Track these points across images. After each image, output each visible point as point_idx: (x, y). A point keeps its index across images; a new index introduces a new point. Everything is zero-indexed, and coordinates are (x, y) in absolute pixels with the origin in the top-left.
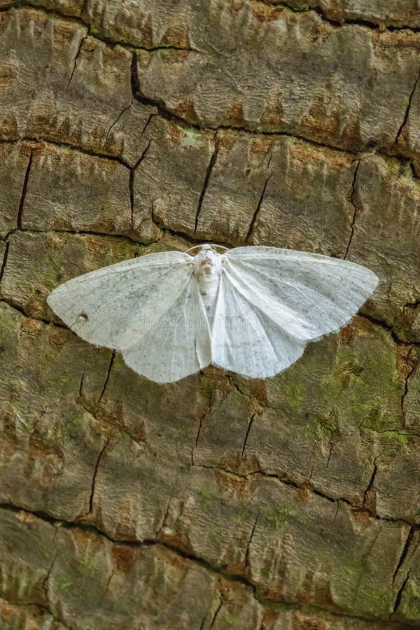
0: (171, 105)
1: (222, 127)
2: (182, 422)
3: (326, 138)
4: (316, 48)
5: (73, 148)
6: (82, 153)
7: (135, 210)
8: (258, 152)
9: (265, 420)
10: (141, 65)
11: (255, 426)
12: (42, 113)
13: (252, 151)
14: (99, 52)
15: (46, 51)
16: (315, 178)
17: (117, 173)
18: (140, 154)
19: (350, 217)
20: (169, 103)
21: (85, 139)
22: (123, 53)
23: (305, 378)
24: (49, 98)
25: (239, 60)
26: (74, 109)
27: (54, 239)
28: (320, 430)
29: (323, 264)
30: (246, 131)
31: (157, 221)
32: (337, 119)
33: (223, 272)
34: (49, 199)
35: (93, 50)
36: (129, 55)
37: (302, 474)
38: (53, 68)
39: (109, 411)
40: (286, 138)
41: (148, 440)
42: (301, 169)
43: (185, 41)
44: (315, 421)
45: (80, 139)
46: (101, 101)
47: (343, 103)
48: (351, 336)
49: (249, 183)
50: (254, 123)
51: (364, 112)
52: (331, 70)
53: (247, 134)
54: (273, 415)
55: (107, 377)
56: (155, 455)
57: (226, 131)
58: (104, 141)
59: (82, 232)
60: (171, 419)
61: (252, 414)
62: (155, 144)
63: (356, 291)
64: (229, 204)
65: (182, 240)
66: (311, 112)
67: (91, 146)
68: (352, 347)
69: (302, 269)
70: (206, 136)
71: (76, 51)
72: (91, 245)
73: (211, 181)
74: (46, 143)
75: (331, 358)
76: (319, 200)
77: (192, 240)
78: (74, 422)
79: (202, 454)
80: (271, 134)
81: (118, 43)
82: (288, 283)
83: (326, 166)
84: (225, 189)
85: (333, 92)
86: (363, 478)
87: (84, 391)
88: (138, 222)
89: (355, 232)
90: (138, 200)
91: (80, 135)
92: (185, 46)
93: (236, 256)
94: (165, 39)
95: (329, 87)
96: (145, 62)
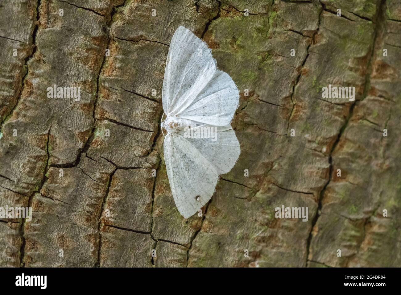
0: (80, 145)
1: (93, 116)
2: (262, 140)
3: (100, 56)
4: (49, 61)
5: (105, 202)
6: (108, 197)
7: (140, 166)
8: (108, 96)
9: (261, 93)
10: (58, 162)
11: (266, 99)
12: (84, 219)
13: (107, 98)
14: (49, 187)
15: (49, 217)
16: (124, 62)
17: (119, 177)
18: (109, 163)
19: (147, 43)
20: (79, 147)
21: (100, 195)
22: (50, 172)
23: (238, 69)
24: (75, 216)
25: (55, 106)
26: (82, 201)
27: (157, 213)
28: (268, 62)
29: (172, 58)
30: (96, 102)
31: (148, 153)
32: (90, 49)
33: (177, 116)
34: (133, 216)
35: (49, 190)
36: (51, 169)
37: (293, 72)
38: (58, 213)
39: (255, 183)
40: (101, 79)
41: (272, 160)
42: (119, 70)
43: (44, 137)
44: (263, 64)
45: (99, 197)
46: (78, 185)
47: (81, 46)
48: (215, 43)
49: (126, 100)
50: (91, 97)
51: (86, 34)
52: (62, 53)
53: (98, 102)
54: (259, 88)
55: (236, 184)
56: (281, 156)
57: (96, 114)
58: (101, 184)
59: (153, 197)
60: (261, 147)
61: (258, 100)
62: (103, 154)
63: (188, 39)
64: (138, 112)
65: (158, 139)
66: (86, 65)
67: (104, 191)
68: (221, 43)
69: (175, 70)
70: (99, 125)
71: (49, 199)
72: (160, 192)
73: (125, 122)
74: (101, 217)
75: (227, 55)
76: (137, 61)
77: (158, 133)
78: (261, 203)
79: (280, 130)
80: (98, 88)
81: (44, 175)
82: (183, 78)
83: (117, 56)
84: (129, 114)
85: (74, 52)
86: (295, 37)
87: (244, 196)
88: (148, 165)
89: (155, 40)
90: (135, 165)
91: (97, 198)
92: (46, 137)
93: (168, 108)
94: (42, 148)
95: (71, 54)
96: (56, 160)
